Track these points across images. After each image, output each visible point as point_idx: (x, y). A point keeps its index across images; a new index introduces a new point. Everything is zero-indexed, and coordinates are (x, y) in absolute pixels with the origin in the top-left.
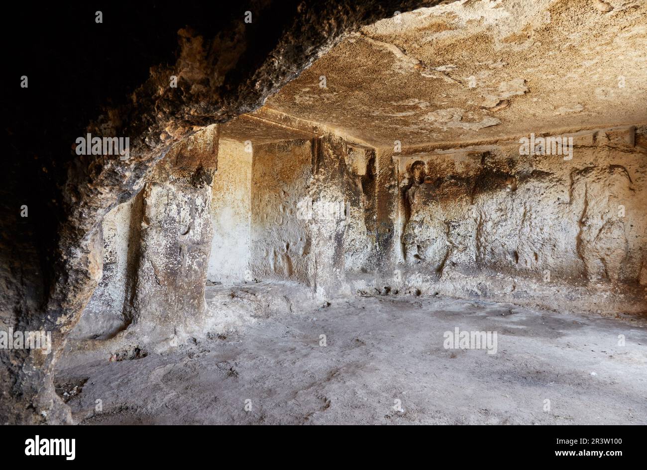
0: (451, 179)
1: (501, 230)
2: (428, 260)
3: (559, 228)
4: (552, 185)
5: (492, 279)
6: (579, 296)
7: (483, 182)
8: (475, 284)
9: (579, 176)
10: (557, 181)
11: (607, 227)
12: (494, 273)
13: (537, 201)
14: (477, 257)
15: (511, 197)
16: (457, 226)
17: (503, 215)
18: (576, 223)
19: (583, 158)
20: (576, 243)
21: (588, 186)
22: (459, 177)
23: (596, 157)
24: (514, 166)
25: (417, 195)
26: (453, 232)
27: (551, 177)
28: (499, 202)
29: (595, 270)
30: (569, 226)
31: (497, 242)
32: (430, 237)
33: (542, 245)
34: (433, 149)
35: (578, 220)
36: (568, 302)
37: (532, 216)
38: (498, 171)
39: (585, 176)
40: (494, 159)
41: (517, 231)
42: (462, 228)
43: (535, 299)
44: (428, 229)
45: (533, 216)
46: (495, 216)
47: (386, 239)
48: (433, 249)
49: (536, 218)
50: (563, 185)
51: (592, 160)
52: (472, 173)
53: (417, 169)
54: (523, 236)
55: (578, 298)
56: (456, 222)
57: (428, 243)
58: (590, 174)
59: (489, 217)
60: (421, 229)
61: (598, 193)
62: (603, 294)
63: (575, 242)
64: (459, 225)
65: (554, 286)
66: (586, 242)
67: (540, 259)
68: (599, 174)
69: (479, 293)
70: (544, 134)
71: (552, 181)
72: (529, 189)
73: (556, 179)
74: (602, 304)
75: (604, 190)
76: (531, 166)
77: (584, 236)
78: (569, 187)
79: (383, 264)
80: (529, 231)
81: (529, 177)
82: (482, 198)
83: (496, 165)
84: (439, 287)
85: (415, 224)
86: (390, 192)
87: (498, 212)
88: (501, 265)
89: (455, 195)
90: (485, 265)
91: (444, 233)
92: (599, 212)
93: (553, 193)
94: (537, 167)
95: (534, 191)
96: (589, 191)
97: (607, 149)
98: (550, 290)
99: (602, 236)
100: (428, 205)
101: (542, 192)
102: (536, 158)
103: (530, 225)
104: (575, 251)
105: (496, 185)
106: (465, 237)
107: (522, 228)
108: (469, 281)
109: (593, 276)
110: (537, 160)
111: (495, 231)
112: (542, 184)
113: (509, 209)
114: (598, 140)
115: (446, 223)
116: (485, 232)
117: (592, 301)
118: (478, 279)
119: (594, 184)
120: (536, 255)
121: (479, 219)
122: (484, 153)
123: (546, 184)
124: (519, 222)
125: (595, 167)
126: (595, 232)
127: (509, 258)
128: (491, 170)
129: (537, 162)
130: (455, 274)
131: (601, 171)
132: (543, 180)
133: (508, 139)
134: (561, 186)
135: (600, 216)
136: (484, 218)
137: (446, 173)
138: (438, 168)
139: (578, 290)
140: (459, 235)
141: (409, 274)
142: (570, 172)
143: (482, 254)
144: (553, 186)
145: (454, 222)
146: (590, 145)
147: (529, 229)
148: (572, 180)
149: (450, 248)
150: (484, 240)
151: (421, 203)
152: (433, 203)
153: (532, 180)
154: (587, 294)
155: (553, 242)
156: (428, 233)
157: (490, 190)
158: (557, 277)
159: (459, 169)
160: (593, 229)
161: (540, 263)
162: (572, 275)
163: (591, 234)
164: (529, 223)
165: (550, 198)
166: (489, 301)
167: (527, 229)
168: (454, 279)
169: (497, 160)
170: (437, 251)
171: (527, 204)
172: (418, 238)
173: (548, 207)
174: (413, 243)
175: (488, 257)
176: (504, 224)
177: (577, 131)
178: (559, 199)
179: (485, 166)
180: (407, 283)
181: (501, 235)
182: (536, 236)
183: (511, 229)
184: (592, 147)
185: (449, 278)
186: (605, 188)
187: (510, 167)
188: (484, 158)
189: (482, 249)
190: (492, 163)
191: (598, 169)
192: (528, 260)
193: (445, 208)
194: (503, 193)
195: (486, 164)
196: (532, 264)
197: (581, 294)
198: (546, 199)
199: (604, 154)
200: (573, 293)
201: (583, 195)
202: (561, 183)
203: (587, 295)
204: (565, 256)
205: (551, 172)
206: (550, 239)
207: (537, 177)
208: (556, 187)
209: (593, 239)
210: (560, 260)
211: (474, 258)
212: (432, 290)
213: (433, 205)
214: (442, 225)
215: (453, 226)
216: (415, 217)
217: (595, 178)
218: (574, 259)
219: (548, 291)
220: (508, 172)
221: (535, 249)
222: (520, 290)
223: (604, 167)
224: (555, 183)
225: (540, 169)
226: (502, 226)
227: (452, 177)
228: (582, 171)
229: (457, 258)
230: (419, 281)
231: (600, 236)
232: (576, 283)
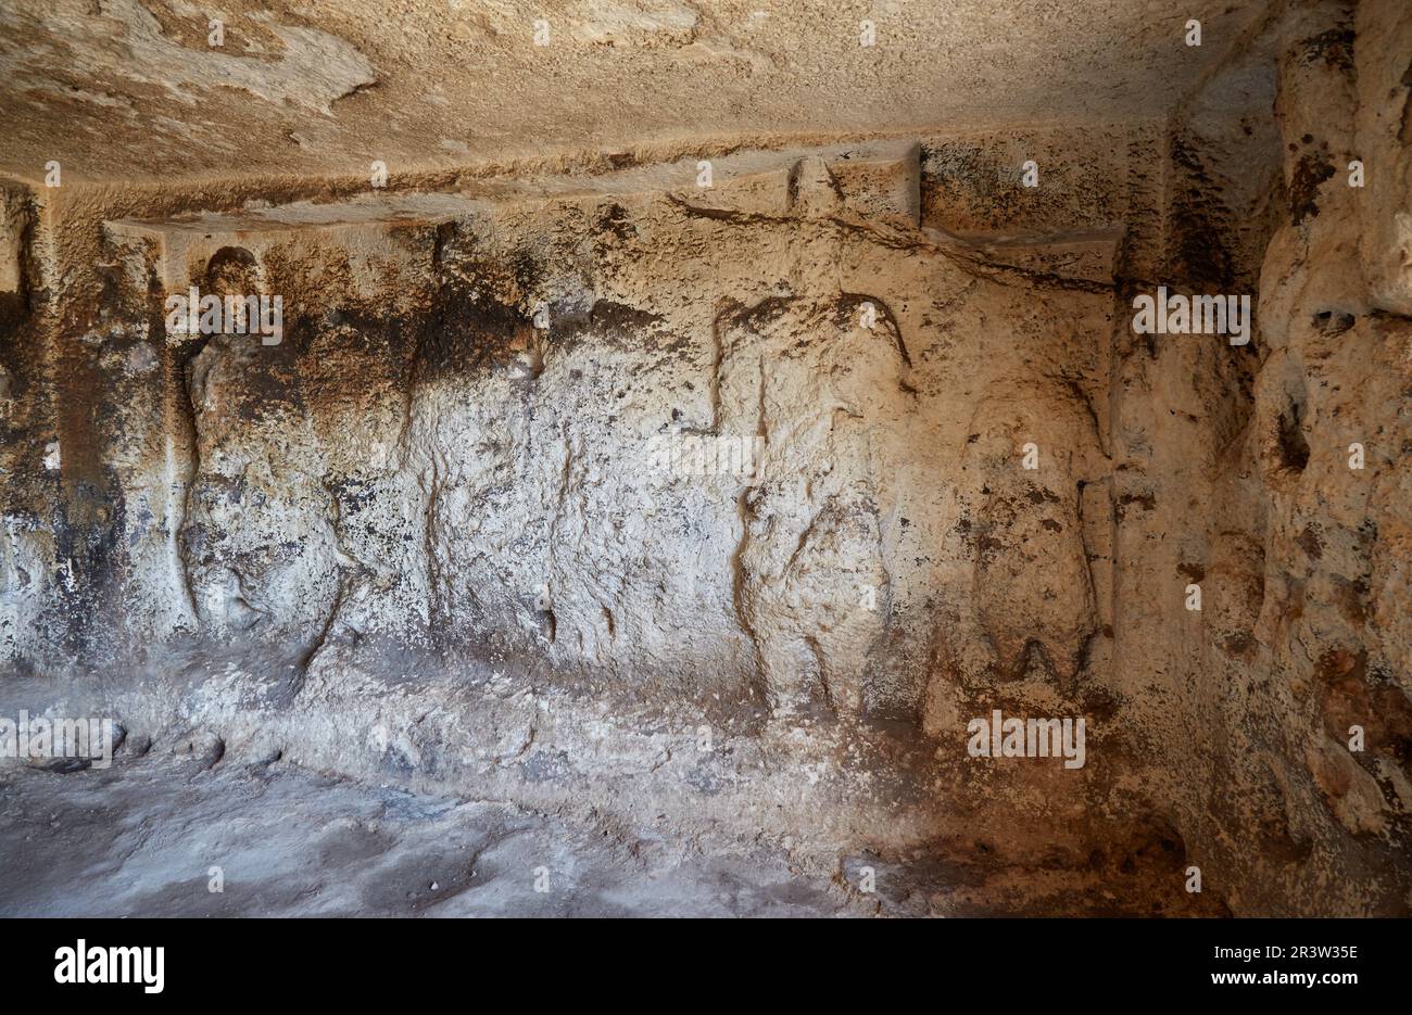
0: (340, 324)
1: (494, 523)
2: (282, 616)
3: (676, 522)
4: (652, 361)
5: (468, 697)
6: (733, 775)
7: (437, 339)
8: (405, 721)
9: (739, 332)
10: (672, 348)
11: (823, 527)
12: (482, 673)
13: (605, 419)
14: (433, 612)
15: (524, 401)
16: (364, 499)
17: (500, 468)
18: (731, 504)
19: (756, 263)
20: (731, 577)
21: (767, 370)
22: (367, 315)
23: (798, 261)
24: (534, 281)
25: (217, 378)
26: (351, 520)
27: (650, 331)
28: (486, 416)
29: (791, 676)
30: (709, 516)
31: (482, 563)
32: (271, 536)
33: (623, 581)
34: (241, 196)
35: (738, 496)
36: (693, 801)
37: (588, 478)
38: (486, 298)
39: (757, 332)
40: (470, 252)
41: (546, 529)
42: (381, 504)
43: (588, 787)
44: (264, 509)
45: (593, 477)
46: (477, 469)
47: (97, 547)
48: (296, 579)
49: (599, 484)
50: (691, 360)
51: (784, 273)
52: (404, 304)
53: (228, 279)
54: (561, 549)
55: (729, 781)
56: (360, 483)
57: (266, 561)
58: (775, 325)
59: (456, 470)
60: (237, 509)
61: (799, 397)
62: (806, 768)
63: (727, 575)
64: (372, 497)
65: (663, 730)
66: (758, 579)
67: (620, 628)
68: (804, 327)
69: (414, 757)
70: (614, 158)
71: (655, 346)
72: (577, 375)
73: (669, 341)
74: (801, 809)
75: (818, 389)
76: (591, 286)
77: (752, 556)
78: (711, 371)
79: (94, 640)
80: (580, 528)
81: (581, 326)
82: (435, 397)
83: (479, 277)
84: (290, 728)
85: (215, 490)
86: (103, 364)
87: (488, 455)
88: (503, 643)
89: (359, 383)
90: (455, 643)
91: (329, 521)
92: (801, 471)
93: (657, 391)
94: (609, 288)
95: (595, 382)
96: (772, 390)
97: (832, 232)
98: (644, 749)
99: (806, 559)
100: (259, 418)
101: (621, 385)
102: (603, 254)
103: (582, 508)
104: (730, 605)
105: (477, 351)
106: (389, 539)
107: (559, 517)
108: (386, 711)
109: (784, 697)
110: (607, 264)
111: (475, 523)
112: (619, 357)
113: (520, 444)
114: (801, 192)
115: (329, 487)
116: (447, 528)
117: (773, 796)
118: (420, 698)
119: (786, 364)
120: (608, 613)
121: (429, 475)
122: (441, 228)
123: (635, 357)
124: (552, 495)
125: (793, 298)
126: (786, 542)
127: (528, 622)
128: (464, 294)
129: (609, 271)
130: (347, 681)
131: (810, 316)
132: (624, 341)
133: (492, 172)
134: (684, 366)
135: (803, 485)
136: (442, 476)
137: (323, 298)
138: (298, 278)
139: (731, 751)
140: (371, 530)
141: (197, 675)
142: (714, 315)
143: (446, 604)
144: (658, 363)
145: (354, 483)
146: (780, 214)
147: (581, 522)
148: (720, 347)
149: (347, 575)
150: (446, 556)
151: (233, 410)
152: (281, 412)
153: (587, 338)
154: (756, 767)
155: (655, 573)
156: (263, 524)
157: (457, 370)
158: (675, 690)
159: (366, 286)
160: (781, 529)
161: (623, 644)
162: (722, 689)
163: (774, 551)
164: (579, 500)
165: (647, 411)
166: (439, 789)
167: (573, 525)
168: (340, 699)
169: (481, 259)
170: (308, 587)
171: (572, 429)
172: (227, 541)
173: (641, 443)
174: (209, 559)
175: (463, 615)
176: (503, 500)
177: (727, 152)
178: (675, 414)
179: (444, 280)
180: (184, 711)
181: (496, 540)
182: (602, 549)
183: (525, 520)
184: (785, 220)
185: (323, 696)
186: (821, 379)
187: (522, 285)
188: (441, 250)
189: (442, 586)
190: (466, 268)
191: (803, 308)
192: (583, 635)
193: (325, 430)
194: (500, 384)
195: (447, 272)
196: (599, 645)
197: (740, 766)
198: (635, 415)
199: (822, 248)
200: (714, 766)
201: (752, 404)
202: (683, 356)
203: (756, 772)
204: (700, 624)
205: (653, 312)
206: (647, 563)
207: (606, 327)
208: (667, 368)
209: (779, 571)
210: (684, 633)
211: (425, 614)
212: (267, 738)
213: (280, 420)
214: (318, 492)
215: (350, 499)
216: (214, 464)
217: (792, 339)
218: (725, 632)
219: (637, 752)
220: (517, 305)
221: (605, 596)
222: (546, 748)
223: (821, 302)
224: (664, 354)
225: (618, 300)
226: (496, 506)
227: (345, 315)
228: (752, 311)
229: (368, 614)
230: (228, 703)
231: (801, 560)
232: (731, 721)
